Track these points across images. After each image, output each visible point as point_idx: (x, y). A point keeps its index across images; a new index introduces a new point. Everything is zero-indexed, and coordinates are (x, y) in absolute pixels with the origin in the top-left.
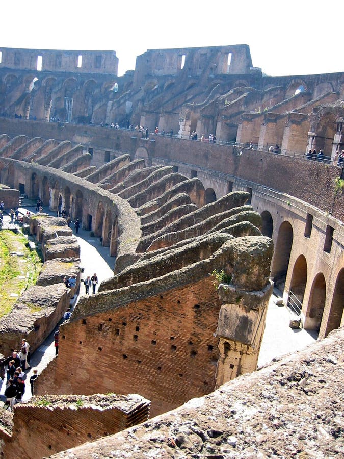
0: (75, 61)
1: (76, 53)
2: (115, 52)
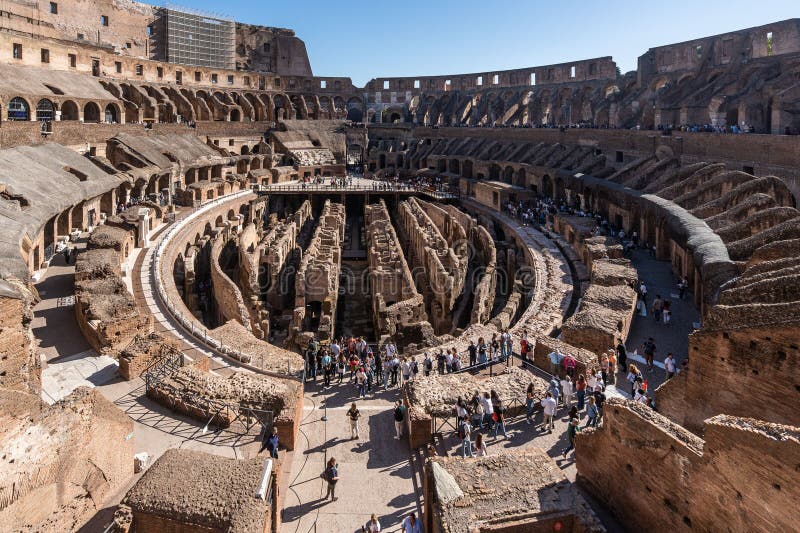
0: (569, 72)
1: (568, 66)
2: (611, 58)
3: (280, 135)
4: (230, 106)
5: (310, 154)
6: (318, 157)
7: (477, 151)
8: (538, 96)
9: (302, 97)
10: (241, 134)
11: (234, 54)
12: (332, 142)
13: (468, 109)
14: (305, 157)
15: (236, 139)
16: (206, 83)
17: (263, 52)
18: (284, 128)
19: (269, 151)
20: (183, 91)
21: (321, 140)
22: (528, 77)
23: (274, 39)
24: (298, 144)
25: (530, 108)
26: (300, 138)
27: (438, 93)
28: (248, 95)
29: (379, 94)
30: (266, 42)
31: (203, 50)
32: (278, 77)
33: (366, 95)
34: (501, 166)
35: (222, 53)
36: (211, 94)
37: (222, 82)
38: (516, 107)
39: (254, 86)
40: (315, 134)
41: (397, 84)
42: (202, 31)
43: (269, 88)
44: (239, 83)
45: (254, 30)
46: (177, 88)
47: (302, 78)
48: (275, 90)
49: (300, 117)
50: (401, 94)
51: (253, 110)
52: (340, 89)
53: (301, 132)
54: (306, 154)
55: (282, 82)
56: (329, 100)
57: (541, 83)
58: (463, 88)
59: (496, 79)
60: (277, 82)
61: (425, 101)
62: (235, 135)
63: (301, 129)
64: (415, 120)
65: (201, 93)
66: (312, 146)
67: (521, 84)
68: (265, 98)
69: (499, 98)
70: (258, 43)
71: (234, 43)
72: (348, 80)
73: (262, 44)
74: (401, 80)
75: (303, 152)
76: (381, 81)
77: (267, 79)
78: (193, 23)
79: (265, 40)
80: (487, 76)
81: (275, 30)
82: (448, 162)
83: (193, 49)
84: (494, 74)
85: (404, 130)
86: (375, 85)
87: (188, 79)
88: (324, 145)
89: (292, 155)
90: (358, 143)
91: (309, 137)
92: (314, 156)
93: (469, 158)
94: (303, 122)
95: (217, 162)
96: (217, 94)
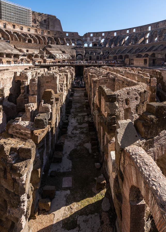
3: (48, 49)
4: (27, 38)
5: (61, 55)
6: (64, 56)
7: (130, 52)
8: (152, 34)
9: (59, 38)
10: (32, 48)
11: (31, 22)
12: (70, 52)
13: (123, 42)
14: (58, 56)
15: (29, 50)
16: (17, 29)
17: (43, 23)
18: (50, 47)
19: (43, 53)
20: (6, 31)
21: (65, 51)
22: (147, 28)
23: (48, 18)
24: (56, 52)
25: (149, 39)
26: (57, 50)
27: (112, 37)
28: (36, 36)
29: (89, 38)
30: (45, 19)
31: (17, 19)
32: (49, 31)
33: (84, 38)
34: (142, 54)
35: (26, 21)
36: (20, 34)
37: (25, 30)
38: (143, 39)
39: (39, 33)
40: (63, 49)
41: (96, 35)
42: (17, 11)
43: (45, 34)
44: (32, 31)
45: (40, 14)
46: (4, 30)
47: (58, 32)
48: (48, 35)
49: (57, 44)
50: (97, 38)
51: (38, 41)
52: (74, 36)
53: (57, 48)
54: (59, 55)
55: (51, 32)
56: (69, 40)
57: (153, 29)
58: (121, 35)
59: (134, 30)
60: (49, 32)
61: (106, 40)
62: (29, 48)
63: (58, 48)
64: (103, 46)
65: (15, 33)
66: (62, 53)
67: (145, 31)
68: (44, 37)
69: (136, 36)
70: (41, 19)
71: (31, 18)
72: (77, 33)
73: (43, 20)
74: (97, 33)
75: (58, 54)
76: (90, 33)
77: (44, 31)
78: (13, 8)
79: (44, 18)
80: (131, 29)
81: (48, 15)
82: (118, 57)
83: (13, 18)
84: (133, 28)
85: (99, 49)
86: (87, 35)
87: (10, 27)
88: (67, 52)
89: (53, 55)
90: (81, 53)
91: (61, 50)
92: (62, 56)
93: (127, 54)
94: (58, 45)
95: (16, 53)
96: (23, 34)
